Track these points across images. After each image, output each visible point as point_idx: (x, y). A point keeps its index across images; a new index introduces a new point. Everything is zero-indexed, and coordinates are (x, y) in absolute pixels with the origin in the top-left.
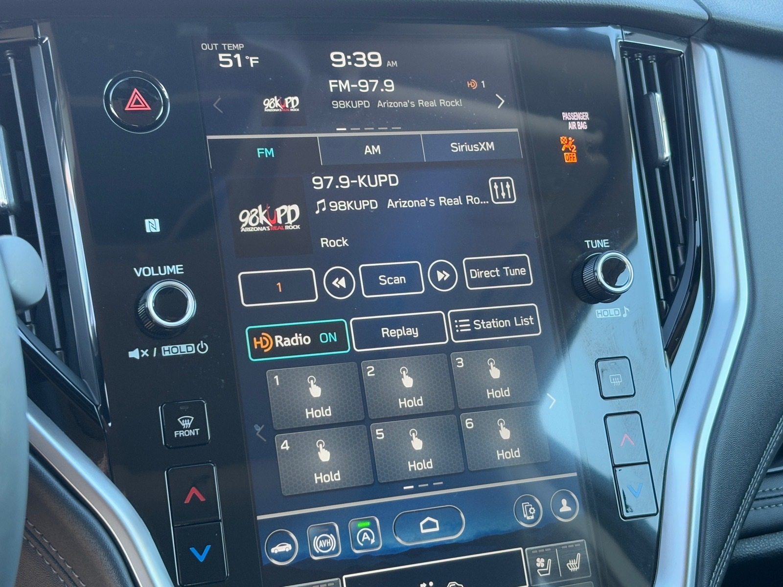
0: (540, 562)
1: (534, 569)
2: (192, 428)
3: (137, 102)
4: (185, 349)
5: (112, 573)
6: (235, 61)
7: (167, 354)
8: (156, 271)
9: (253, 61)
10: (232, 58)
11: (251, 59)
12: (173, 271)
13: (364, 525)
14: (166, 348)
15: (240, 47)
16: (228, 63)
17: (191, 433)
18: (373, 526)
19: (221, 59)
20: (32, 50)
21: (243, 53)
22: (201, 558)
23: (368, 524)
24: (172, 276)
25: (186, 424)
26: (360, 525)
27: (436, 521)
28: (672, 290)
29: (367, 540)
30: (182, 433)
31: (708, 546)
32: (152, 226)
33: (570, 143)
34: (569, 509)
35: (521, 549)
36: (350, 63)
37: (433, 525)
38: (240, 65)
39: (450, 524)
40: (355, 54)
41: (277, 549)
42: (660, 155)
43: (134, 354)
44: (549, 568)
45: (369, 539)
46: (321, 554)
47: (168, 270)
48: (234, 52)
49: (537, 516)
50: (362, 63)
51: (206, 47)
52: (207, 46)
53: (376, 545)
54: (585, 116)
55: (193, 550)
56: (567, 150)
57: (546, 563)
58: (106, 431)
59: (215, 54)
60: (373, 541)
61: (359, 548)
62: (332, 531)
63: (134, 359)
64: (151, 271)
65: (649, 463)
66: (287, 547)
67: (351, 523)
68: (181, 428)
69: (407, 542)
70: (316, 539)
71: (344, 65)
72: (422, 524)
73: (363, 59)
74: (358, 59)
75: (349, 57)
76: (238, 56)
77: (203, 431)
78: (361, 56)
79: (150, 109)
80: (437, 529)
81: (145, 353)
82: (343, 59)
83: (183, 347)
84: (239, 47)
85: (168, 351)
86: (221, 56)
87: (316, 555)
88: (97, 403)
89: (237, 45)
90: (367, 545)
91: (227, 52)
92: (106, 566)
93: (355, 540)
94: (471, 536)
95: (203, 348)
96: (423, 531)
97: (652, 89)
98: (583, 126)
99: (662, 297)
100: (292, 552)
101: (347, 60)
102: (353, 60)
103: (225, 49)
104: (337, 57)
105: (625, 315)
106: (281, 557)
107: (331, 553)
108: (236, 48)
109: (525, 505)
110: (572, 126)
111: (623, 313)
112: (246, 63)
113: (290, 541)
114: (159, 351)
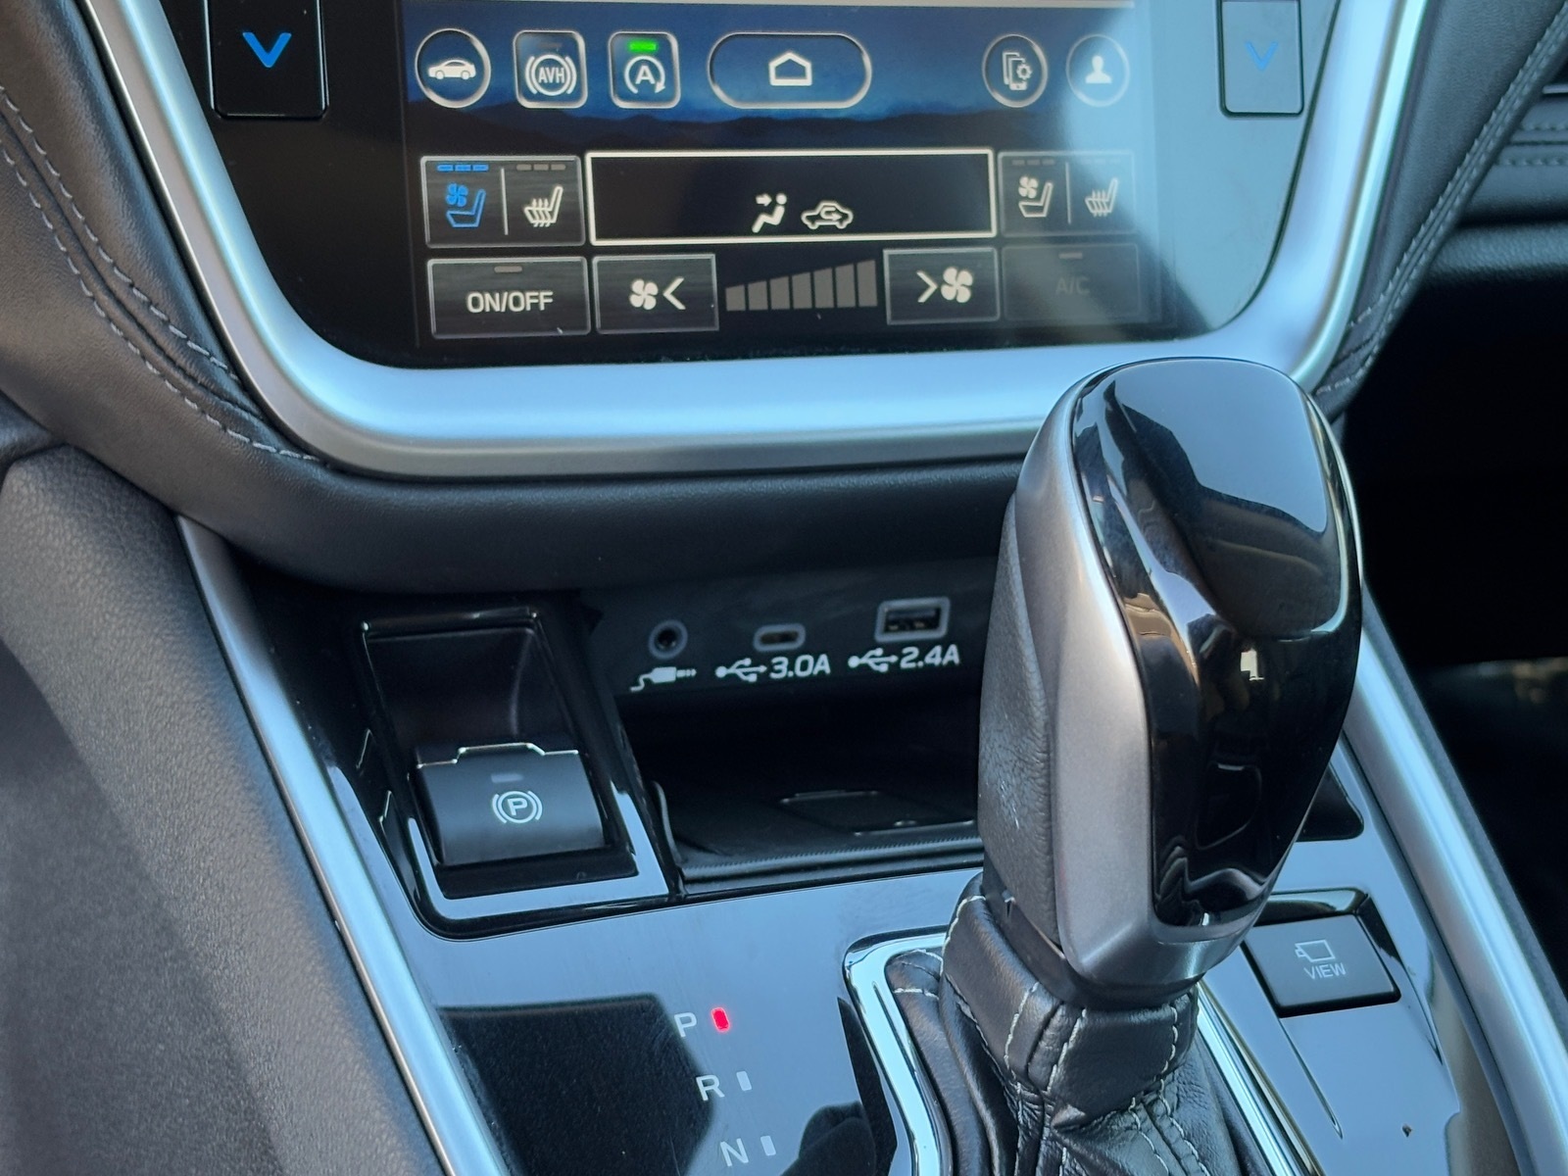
0: (1028, 186)
1: (1012, 198)
13: (642, 49)
18: (664, 54)
22: (268, 59)
23: (653, 46)
26: (634, 45)
27: (807, 65)
29: (648, 81)
34: (1106, 79)
35: (988, 152)
37: (799, 72)
39: (837, 74)
41: (441, 71)
44: (1046, 201)
45: (652, 81)
46: (540, 97)
49: (1034, 83)
53: (666, 96)
55: (250, 38)
57: (1040, 190)
60: (660, 87)
61: (626, 96)
62: (570, 50)
66: (465, 70)
67: (614, 40)
69: (739, 99)
70: (532, 63)
72: (774, 64)
80: (807, 81)
87: (529, 96)
90: (646, 92)
93: (619, 78)
94: (880, 109)
96: (775, 81)
100: (474, 83)
106: (447, 88)
107: (564, 98)
109: (1008, 57)
113: (473, 57)
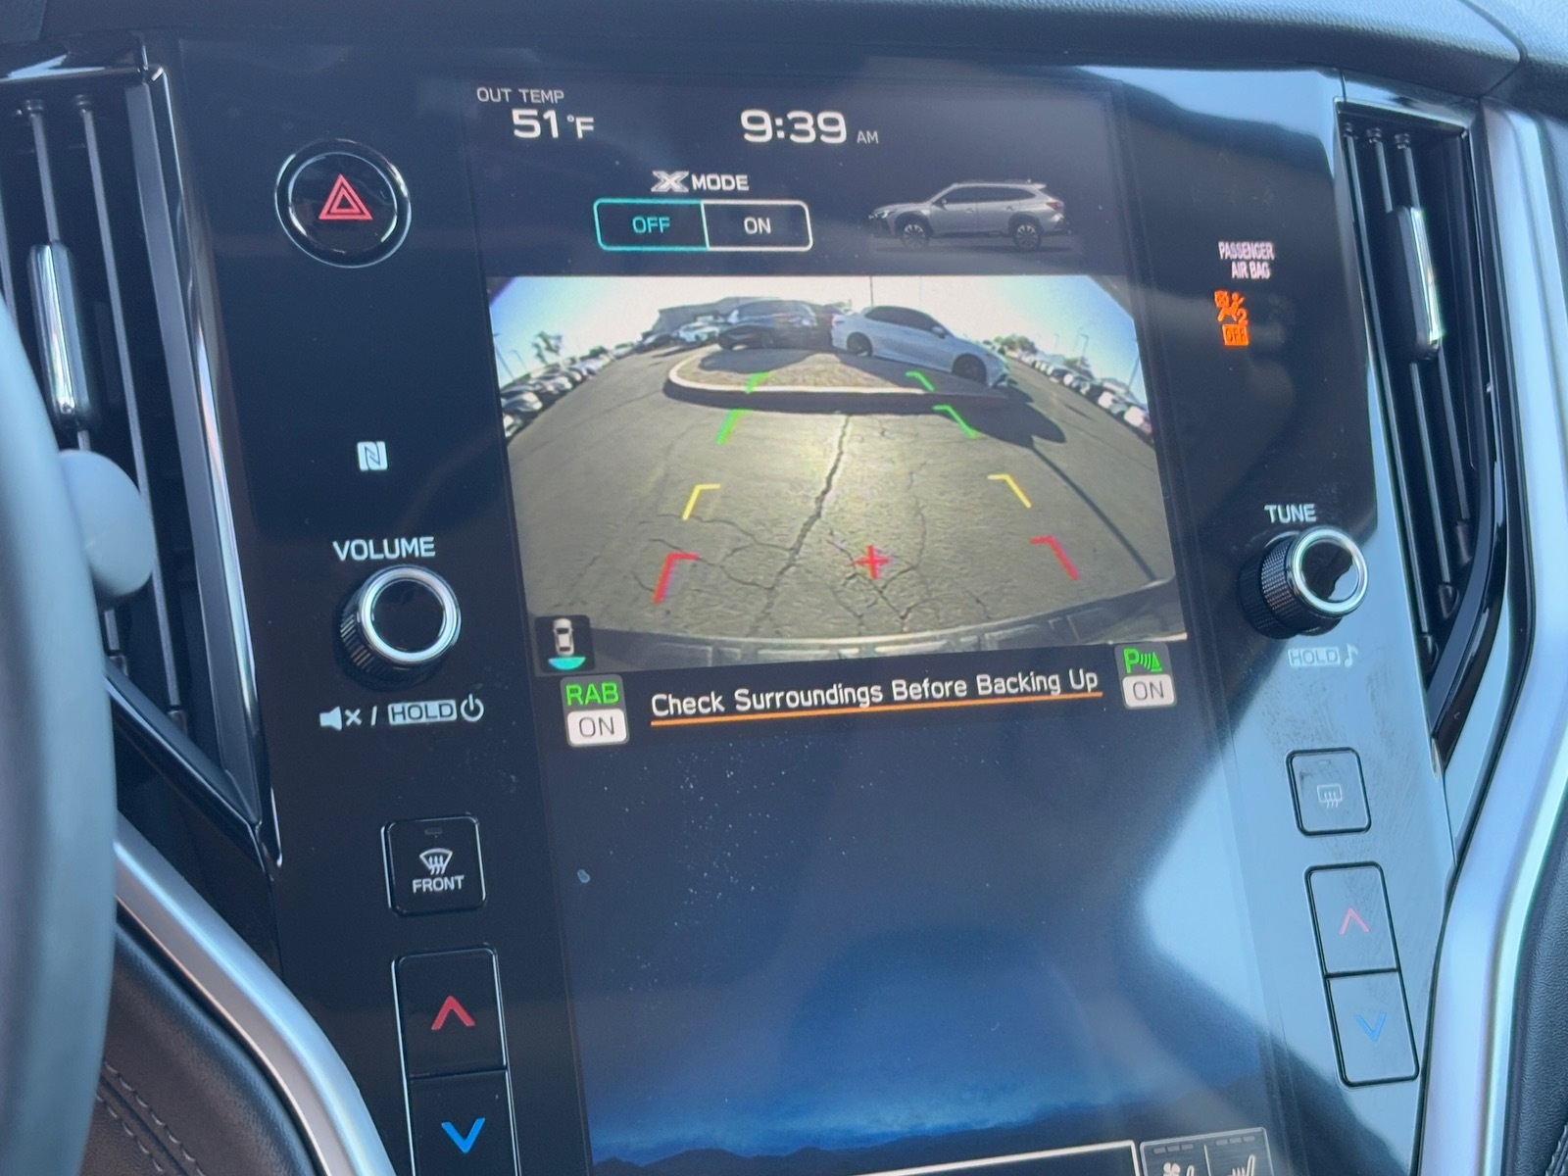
2: (449, 873)
3: (345, 204)
4: (436, 711)
5: (280, 1171)
6: (546, 126)
7: (399, 720)
8: (379, 549)
9: (583, 125)
10: (540, 118)
11: (579, 121)
12: (413, 551)
14: (398, 707)
15: (556, 97)
16: (530, 129)
17: (448, 884)
19: (517, 121)
20: (130, 94)
21: (562, 110)
22: (465, 1145)
24: (411, 560)
25: (436, 865)
28: (1446, 615)
30: (428, 885)
31: (1524, 1145)
32: (372, 456)
33: (1235, 304)
35: (1131, 1144)
36: (781, 134)
38: (555, 133)
40: (791, 115)
42: (1420, 335)
43: (331, 719)
47: (403, 546)
48: (542, 108)
50: (805, 133)
51: (485, 95)
52: (489, 94)
54: (1266, 250)
55: (448, 1127)
56: (1228, 320)
58: (272, 879)
59: (505, 110)
63: (330, 730)
64: (369, 547)
65: (1399, 969)
68: (425, 873)
71: (768, 137)
73: (809, 126)
74: (797, 126)
75: (779, 122)
76: (551, 115)
77: (472, 881)
78: (803, 120)
79: (370, 218)
81: (354, 717)
82: (767, 126)
83: (433, 707)
84: (556, 95)
85: (402, 714)
86: (516, 113)
88: (254, 819)
89: (550, 92)
91: (530, 105)
92: (268, 1155)
95: (473, 709)
97: (1403, 200)
98: (1262, 272)
99: (1425, 628)
101: (775, 129)
102: (789, 127)
103: (525, 100)
104: (753, 120)
105: (1349, 663)
108: (547, 98)
110: (1238, 271)
111: (1345, 656)
112: (567, 130)
114: (383, 715)
